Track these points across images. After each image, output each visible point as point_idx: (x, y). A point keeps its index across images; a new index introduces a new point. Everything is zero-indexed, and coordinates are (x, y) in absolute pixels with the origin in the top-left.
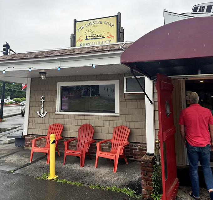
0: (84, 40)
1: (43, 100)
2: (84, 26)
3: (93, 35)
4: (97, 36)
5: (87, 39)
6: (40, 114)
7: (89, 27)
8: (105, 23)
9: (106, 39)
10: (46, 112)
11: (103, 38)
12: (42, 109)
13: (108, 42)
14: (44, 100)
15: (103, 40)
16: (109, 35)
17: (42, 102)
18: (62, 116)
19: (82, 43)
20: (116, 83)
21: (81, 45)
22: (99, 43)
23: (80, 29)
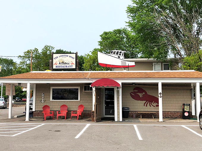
0: (58, 64)
2: (58, 57)
3: (63, 62)
4: (66, 63)
5: (60, 64)
6: (42, 101)
7: (61, 58)
8: (70, 57)
9: (70, 65)
12: (43, 99)
13: (71, 67)
15: (69, 65)
16: (72, 63)
17: (43, 96)
18: (53, 102)
19: (57, 65)
20: (79, 88)
21: (56, 67)
22: (66, 66)
23: (56, 58)
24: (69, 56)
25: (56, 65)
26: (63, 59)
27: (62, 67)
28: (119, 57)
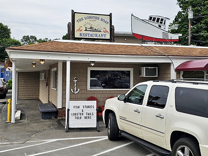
0: (83, 30)
1: (75, 81)
2: (84, 19)
3: (91, 28)
4: (95, 29)
5: (86, 30)
6: (74, 91)
8: (102, 20)
9: (102, 33)
10: (79, 90)
11: (100, 31)
12: (75, 88)
14: (77, 81)
15: (100, 33)
16: (104, 30)
17: (75, 82)
18: (92, 92)
20: (131, 70)
21: (81, 35)
22: (96, 35)
23: (80, 20)
24: (100, 19)
25: (81, 32)
26: (92, 23)
27: (89, 36)
28: (160, 26)
